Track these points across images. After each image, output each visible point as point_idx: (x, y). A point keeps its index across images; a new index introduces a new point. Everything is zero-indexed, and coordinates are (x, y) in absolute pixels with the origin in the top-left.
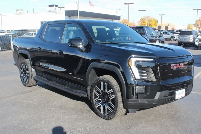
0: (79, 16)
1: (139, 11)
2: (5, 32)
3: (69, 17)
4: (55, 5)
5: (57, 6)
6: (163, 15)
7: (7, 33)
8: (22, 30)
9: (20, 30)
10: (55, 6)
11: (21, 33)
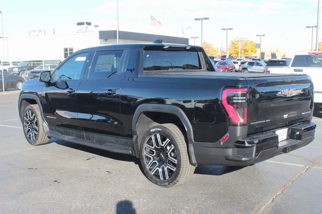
0: (119, 39)
1: (223, 29)
2: (9, 65)
3: (106, 40)
4: (87, 23)
5: (89, 24)
6: (263, 35)
7: (11, 66)
8: (34, 61)
9: (30, 62)
10: (86, 25)
11: (32, 65)
